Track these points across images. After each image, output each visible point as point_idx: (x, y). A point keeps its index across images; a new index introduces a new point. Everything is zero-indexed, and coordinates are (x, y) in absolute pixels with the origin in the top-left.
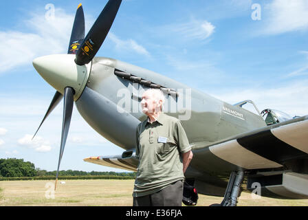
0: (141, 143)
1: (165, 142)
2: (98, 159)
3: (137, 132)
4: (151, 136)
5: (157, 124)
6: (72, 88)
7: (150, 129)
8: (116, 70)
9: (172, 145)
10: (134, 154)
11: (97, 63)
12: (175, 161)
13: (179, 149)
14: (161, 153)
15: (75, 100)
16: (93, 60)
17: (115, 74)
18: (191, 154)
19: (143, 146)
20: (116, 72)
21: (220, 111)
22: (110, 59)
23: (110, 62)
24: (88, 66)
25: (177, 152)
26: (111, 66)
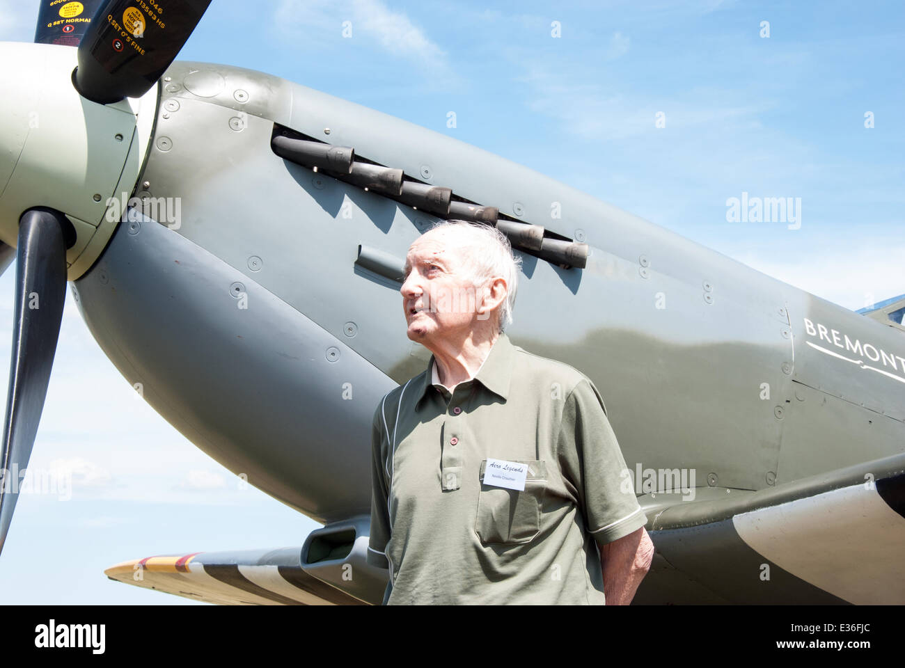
0: (399, 490)
1: (521, 487)
2: (181, 567)
3: (379, 436)
4: (449, 452)
5: (476, 394)
6: (59, 215)
7: (444, 418)
8: (279, 130)
9: (549, 499)
10: (362, 543)
11: (187, 95)
12: (566, 577)
13: (586, 520)
14: (495, 541)
15: (73, 272)
16: (166, 77)
17: (276, 148)
18: (647, 547)
19: (411, 506)
20: (282, 139)
21: (791, 340)
22: (254, 76)
23: (251, 91)
24: (142, 105)
25: (576, 537)
26: (257, 111)
